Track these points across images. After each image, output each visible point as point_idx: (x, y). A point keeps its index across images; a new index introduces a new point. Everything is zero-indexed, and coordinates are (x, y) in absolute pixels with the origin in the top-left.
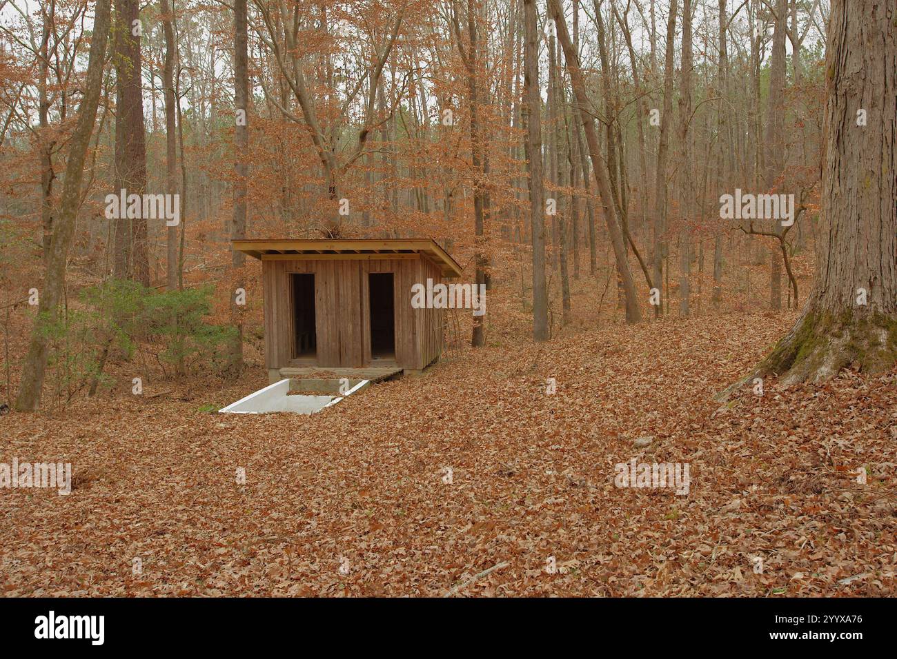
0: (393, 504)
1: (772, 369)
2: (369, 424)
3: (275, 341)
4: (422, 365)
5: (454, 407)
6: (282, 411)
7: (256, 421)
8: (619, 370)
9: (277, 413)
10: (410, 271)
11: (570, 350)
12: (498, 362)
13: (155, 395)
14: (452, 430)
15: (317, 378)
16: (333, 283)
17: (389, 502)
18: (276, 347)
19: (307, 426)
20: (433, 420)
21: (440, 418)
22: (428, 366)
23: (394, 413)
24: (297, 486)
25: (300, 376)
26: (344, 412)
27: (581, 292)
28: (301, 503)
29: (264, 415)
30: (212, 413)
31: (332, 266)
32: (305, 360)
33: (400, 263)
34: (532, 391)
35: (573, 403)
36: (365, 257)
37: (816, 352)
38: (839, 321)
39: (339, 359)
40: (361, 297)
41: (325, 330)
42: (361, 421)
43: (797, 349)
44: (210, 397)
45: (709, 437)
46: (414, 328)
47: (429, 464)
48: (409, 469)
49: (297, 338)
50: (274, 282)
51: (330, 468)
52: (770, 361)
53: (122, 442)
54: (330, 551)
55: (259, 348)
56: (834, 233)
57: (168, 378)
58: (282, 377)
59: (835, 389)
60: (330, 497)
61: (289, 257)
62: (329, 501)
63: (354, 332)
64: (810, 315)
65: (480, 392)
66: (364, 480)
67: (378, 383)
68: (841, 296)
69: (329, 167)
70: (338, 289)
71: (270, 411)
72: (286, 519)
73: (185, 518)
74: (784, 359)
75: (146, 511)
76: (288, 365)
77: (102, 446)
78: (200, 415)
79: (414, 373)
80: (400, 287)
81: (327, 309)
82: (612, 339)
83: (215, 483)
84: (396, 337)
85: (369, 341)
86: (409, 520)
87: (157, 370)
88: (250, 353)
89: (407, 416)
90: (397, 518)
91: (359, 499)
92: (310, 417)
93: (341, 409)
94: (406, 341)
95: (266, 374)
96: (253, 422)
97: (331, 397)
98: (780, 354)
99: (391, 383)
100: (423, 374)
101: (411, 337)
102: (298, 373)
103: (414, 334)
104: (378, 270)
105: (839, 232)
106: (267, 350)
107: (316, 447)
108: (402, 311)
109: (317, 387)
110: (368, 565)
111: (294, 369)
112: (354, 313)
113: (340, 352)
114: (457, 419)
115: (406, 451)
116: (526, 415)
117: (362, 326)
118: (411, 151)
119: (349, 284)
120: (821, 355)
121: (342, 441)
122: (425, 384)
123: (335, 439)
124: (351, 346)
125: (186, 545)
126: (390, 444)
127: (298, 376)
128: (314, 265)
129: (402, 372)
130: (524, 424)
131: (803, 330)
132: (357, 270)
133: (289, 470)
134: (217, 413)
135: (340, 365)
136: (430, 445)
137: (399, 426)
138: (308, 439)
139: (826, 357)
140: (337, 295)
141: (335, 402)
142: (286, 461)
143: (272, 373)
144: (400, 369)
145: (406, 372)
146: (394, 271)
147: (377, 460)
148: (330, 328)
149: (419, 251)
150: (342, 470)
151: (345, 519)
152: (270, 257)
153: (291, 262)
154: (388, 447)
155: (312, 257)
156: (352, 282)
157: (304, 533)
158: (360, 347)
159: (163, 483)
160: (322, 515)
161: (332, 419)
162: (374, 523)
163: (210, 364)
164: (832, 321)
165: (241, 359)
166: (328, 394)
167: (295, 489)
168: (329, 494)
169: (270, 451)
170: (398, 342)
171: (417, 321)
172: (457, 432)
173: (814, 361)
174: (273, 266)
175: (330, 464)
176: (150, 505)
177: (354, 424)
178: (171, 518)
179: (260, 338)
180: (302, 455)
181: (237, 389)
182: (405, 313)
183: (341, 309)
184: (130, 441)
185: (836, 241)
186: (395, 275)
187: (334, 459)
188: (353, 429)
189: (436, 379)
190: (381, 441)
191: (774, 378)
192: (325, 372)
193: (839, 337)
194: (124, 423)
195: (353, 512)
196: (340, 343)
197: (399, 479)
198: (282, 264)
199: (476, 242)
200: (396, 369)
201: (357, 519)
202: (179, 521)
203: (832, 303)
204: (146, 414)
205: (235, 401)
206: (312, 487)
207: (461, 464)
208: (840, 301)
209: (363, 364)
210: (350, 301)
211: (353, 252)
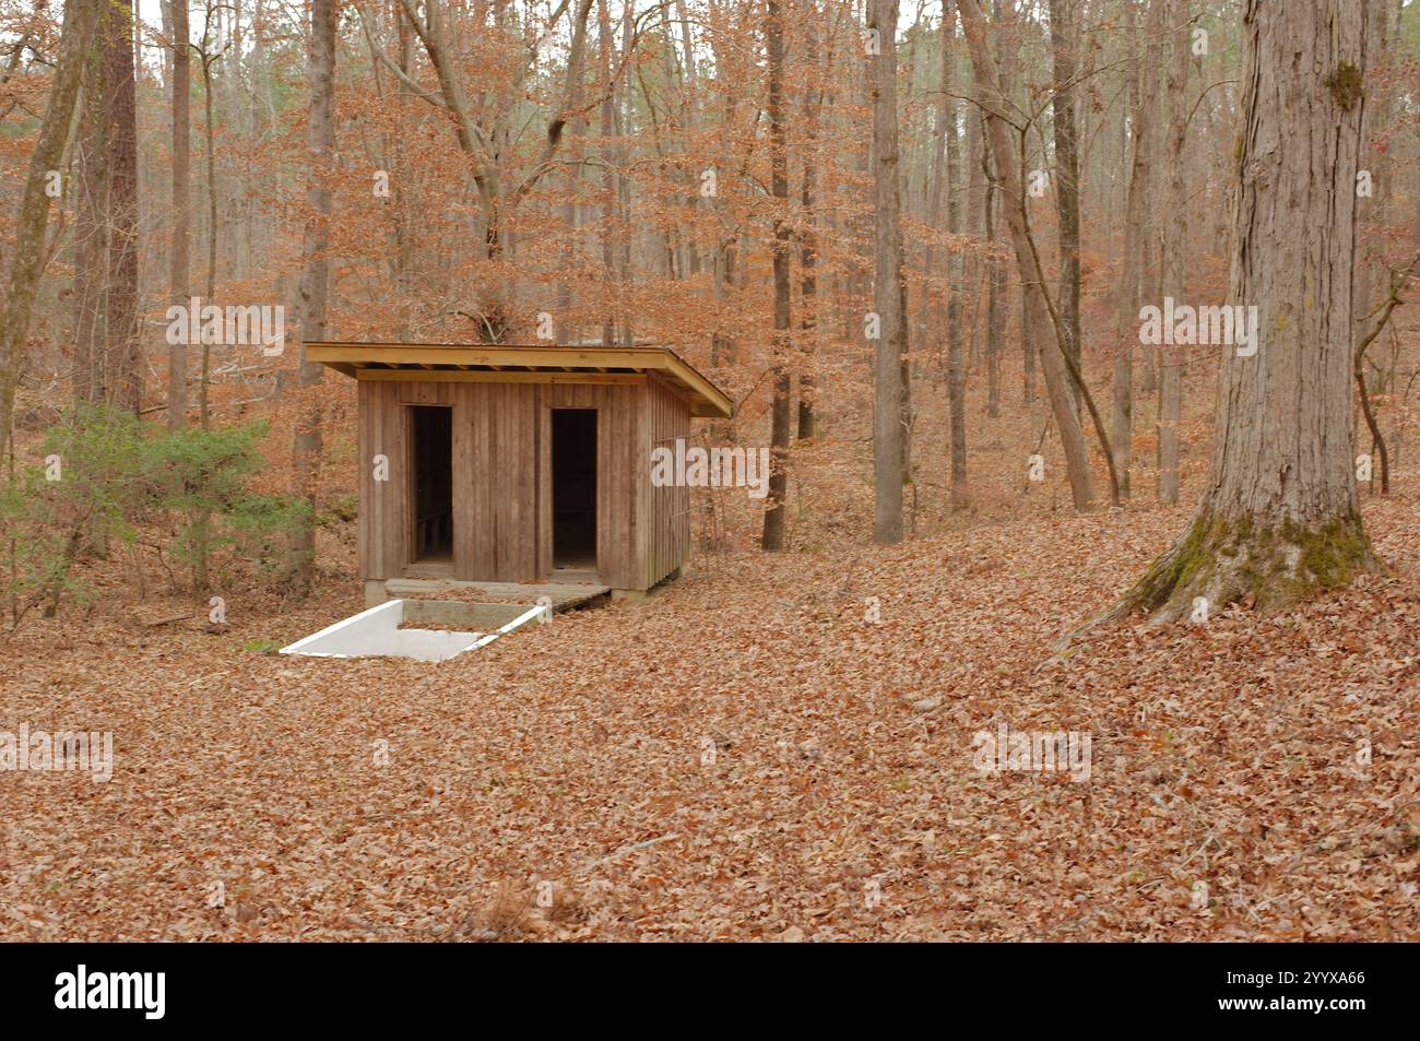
0: (550, 782)
1: (1142, 601)
2: (535, 677)
3: (379, 529)
4: (646, 580)
5: (678, 654)
6: (389, 654)
7: (345, 669)
8: (960, 599)
9: (380, 658)
10: (627, 407)
11: (916, 563)
12: (793, 581)
13: (159, 621)
14: (666, 688)
15: (453, 600)
16: (485, 425)
17: (545, 779)
18: (379, 542)
19: (431, 679)
20: (638, 672)
21: (651, 670)
22: (659, 585)
23: (578, 662)
24: (412, 759)
25: (422, 596)
26: (497, 659)
27: (997, 446)
28: (417, 779)
29: (357, 660)
30: (269, 654)
31: (485, 395)
32: (432, 567)
33: (609, 390)
34: (809, 631)
35: (866, 651)
36: (545, 378)
37: (1199, 577)
38: (1234, 531)
39: (494, 565)
40: (537, 451)
41: (470, 512)
42: (522, 672)
43: (1179, 571)
44: (260, 628)
45: (1016, 698)
46: (632, 512)
47: (614, 734)
48: (584, 739)
49: (419, 525)
50: (378, 423)
51: (464, 738)
52: (1139, 589)
53: (124, 693)
54: (454, 829)
55: (349, 540)
56: (1234, 395)
57: (177, 592)
58: (390, 595)
59: (1211, 633)
60: (461, 773)
61: (407, 375)
62: (458, 778)
63: (522, 518)
64: (1201, 520)
65: (727, 631)
66: (514, 753)
67: (563, 612)
68: (1240, 493)
69: (487, 191)
70: (493, 436)
71: (369, 654)
72: (395, 797)
73: (249, 792)
74: (1160, 586)
75: (189, 784)
76: (401, 573)
77: (94, 698)
78: (247, 656)
79: (632, 596)
80: (608, 437)
81: (474, 473)
82: (995, 545)
83: (287, 753)
84: (599, 530)
85: (550, 534)
86: (570, 798)
87: (155, 578)
88: (330, 551)
89: (600, 667)
90: (552, 797)
91: (503, 775)
92: (438, 666)
93: (493, 656)
94: (617, 536)
95: (358, 589)
96: (339, 670)
97: (476, 634)
98: (1154, 578)
99: (588, 614)
100: (648, 600)
101: (626, 529)
102: (418, 590)
103: (632, 524)
104: (569, 404)
105: (1241, 396)
106: (363, 548)
107: (445, 709)
108: (612, 481)
109: (453, 616)
110: (503, 842)
111: (411, 582)
112: (522, 482)
113: (495, 553)
114: (678, 673)
115: (586, 718)
116: (786, 668)
117: (537, 506)
118: (649, 163)
119: (516, 428)
120: (1204, 581)
121: (487, 702)
122: (649, 618)
123: (476, 698)
124: (515, 542)
125: (257, 819)
126: (564, 708)
127: (418, 594)
128: (452, 390)
129: (608, 594)
130: (781, 682)
131: (1190, 543)
132: (531, 403)
133: (400, 740)
134: (277, 654)
135: (495, 577)
136: (625, 709)
137: (583, 681)
138: (431, 698)
139: (1209, 586)
140: (493, 446)
141: (483, 642)
142: (395, 728)
143: (371, 588)
144: (605, 588)
145: (617, 595)
146: (599, 406)
147: (539, 729)
148: (479, 509)
149: (644, 371)
150: (482, 740)
151: (479, 798)
152: (372, 375)
153: (409, 383)
154: (560, 712)
155: (448, 376)
156: (520, 426)
157: (420, 812)
158: (532, 546)
159: (206, 751)
160: (447, 793)
161: (475, 670)
162: (519, 802)
163: (254, 567)
164: (1225, 531)
165: (312, 560)
166: (471, 630)
167: (409, 763)
168: (459, 769)
169: (370, 714)
170: (603, 538)
171: (639, 499)
172: (673, 691)
173: (1193, 590)
174: (378, 391)
175: (464, 733)
176: (192, 777)
177: (510, 677)
178: (229, 791)
179: (346, 519)
180: (421, 720)
181: (308, 616)
182: (617, 483)
183: (500, 473)
184: (137, 693)
185: (1237, 408)
186: (600, 414)
187: (473, 726)
188: (508, 685)
189: (670, 608)
190: (550, 703)
191: (1141, 617)
192: (467, 589)
193: (1233, 555)
194: (121, 665)
195: (491, 789)
196: (496, 536)
197: (566, 751)
198: (393, 388)
199: (776, 342)
200: (597, 588)
201: (497, 797)
202: (240, 795)
203: (1228, 504)
204: (154, 652)
205: (303, 637)
206: (435, 761)
207: (663, 734)
208: (1238, 499)
209: (536, 577)
210: (516, 460)
211: (523, 369)
